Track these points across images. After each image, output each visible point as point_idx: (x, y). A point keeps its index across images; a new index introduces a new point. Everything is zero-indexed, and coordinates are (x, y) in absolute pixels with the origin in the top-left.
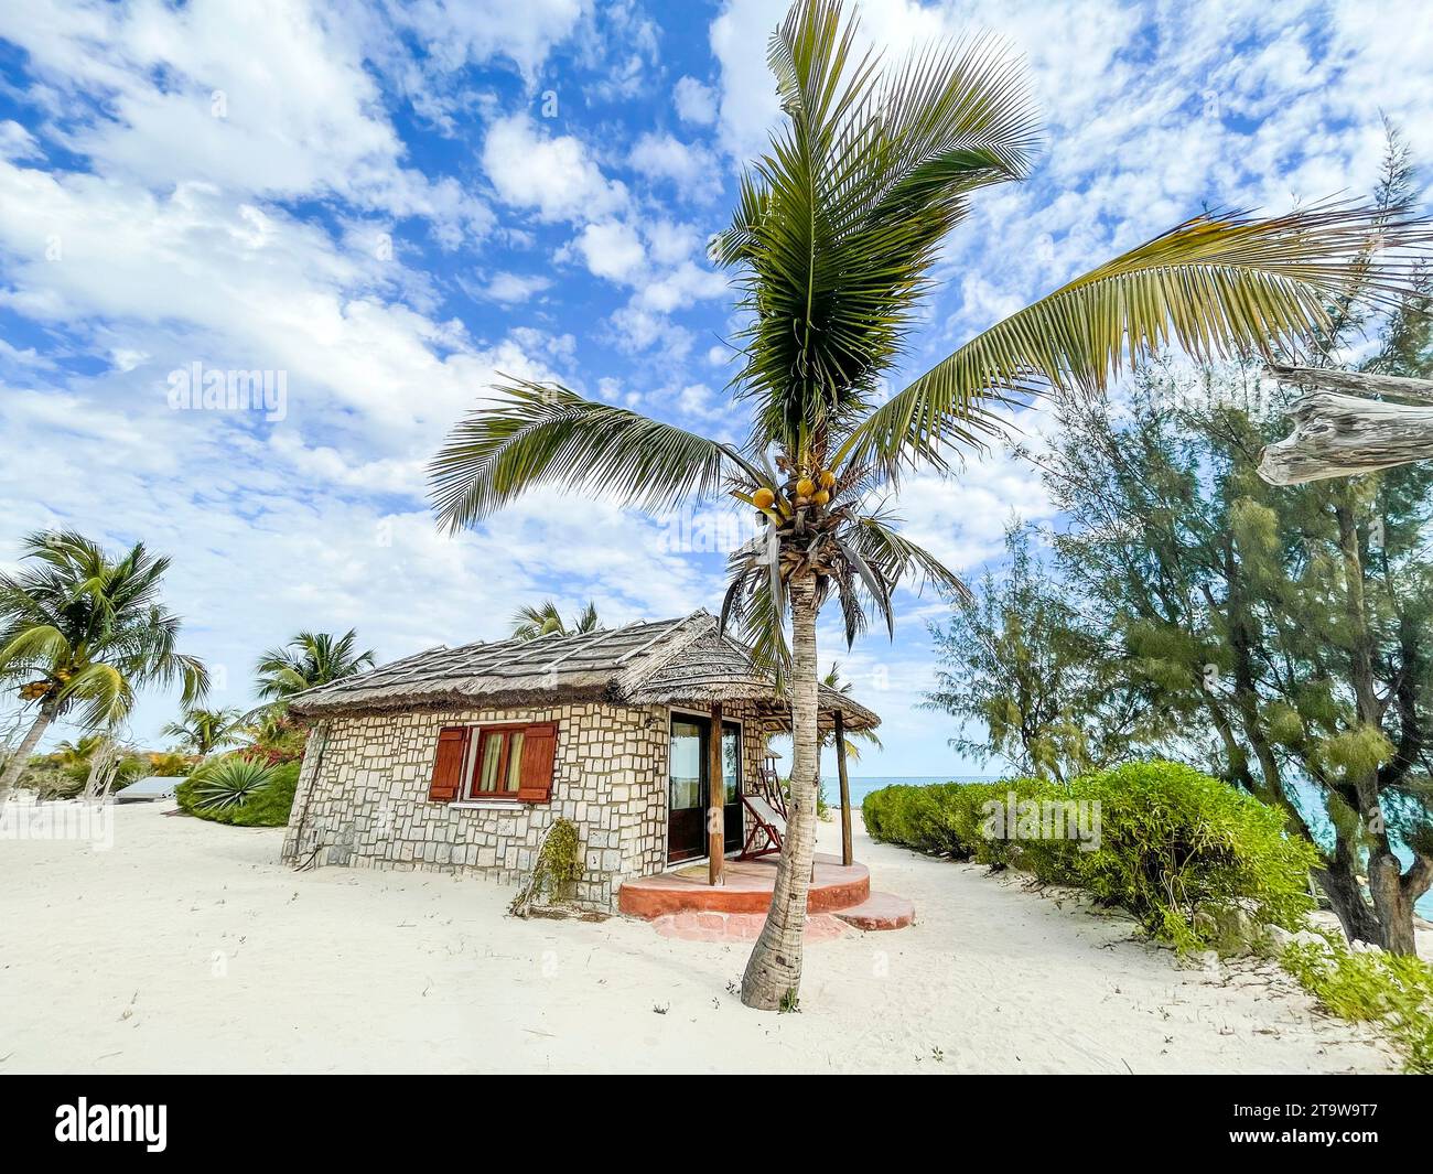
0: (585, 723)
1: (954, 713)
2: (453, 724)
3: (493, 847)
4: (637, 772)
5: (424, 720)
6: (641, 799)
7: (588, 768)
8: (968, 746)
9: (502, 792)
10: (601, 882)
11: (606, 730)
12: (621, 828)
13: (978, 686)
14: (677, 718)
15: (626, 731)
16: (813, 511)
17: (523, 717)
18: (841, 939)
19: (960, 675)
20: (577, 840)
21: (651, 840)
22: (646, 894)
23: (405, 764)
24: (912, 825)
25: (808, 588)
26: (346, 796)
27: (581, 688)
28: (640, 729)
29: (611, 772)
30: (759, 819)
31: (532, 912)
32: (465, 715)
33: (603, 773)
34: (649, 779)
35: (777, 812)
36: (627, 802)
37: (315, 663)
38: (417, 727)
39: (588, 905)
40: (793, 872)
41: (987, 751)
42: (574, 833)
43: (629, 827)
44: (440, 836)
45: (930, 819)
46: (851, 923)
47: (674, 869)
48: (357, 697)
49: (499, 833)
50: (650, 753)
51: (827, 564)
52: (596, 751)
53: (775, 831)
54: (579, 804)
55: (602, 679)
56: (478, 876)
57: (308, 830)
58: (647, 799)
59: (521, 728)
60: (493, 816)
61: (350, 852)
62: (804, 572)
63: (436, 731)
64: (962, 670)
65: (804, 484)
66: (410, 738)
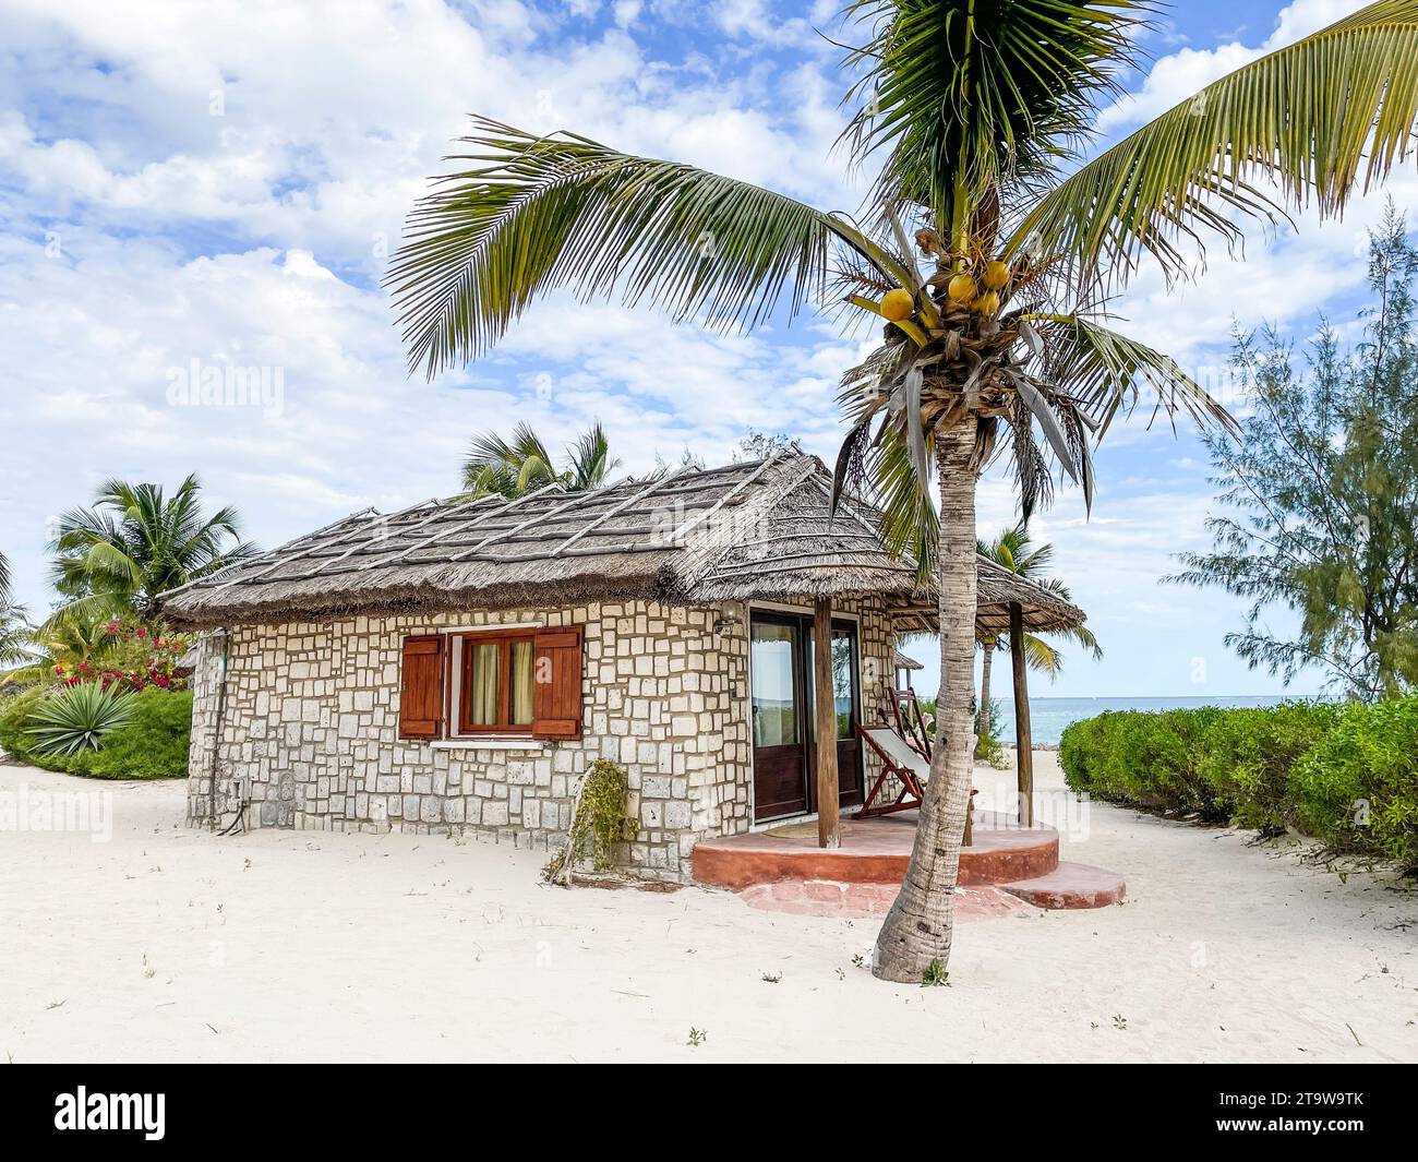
0: (625, 627)
1: (1239, 591)
2: (421, 631)
3: (503, 800)
4: (706, 695)
5: (375, 626)
6: (713, 732)
7: (634, 691)
8: (1262, 645)
9: (505, 724)
10: (665, 844)
11: (657, 637)
12: (688, 772)
13: (1286, 541)
14: (759, 616)
15: (687, 639)
16: (973, 323)
17: (529, 620)
18: (1011, 917)
19: (1258, 522)
20: (626, 788)
21: (730, 788)
22: (729, 858)
23: (356, 689)
24: (1138, 773)
25: (964, 439)
26: (272, 734)
27: (619, 579)
28: (707, 634)
29: (668, 696)
30: (887, 760)
31: (575, 881)
32: (439, 619)
33: (656, 698)
34: (724, 705)
35: (916, 751)
36: (695, 738)
37: (141, 532)
38: (367, 635)
39: (647, 873)
40: (940, 823)
41: (1298, 655)
42: (621, 778)
43: (700, 770)
44: (423, 785)
45: (1169, 764)
46: (1026, 899)
47: (764, 828)
48: (271, 594)
49: (510, 780)
50: (724, 667)
51: (996, 402)
52: (644, 666)
53: (913, 776)
54: (624, 741)
55: (649, 566)
56: (485, 838)
57: (225, 782)
58: (722, 732)
59: (527, 635)
60: (499, 759)
61: (293, 810)
62: (957, 417)
63: (397, 641)
64: (1261, 513)
65: (958, 286)
66: (357, 653)
